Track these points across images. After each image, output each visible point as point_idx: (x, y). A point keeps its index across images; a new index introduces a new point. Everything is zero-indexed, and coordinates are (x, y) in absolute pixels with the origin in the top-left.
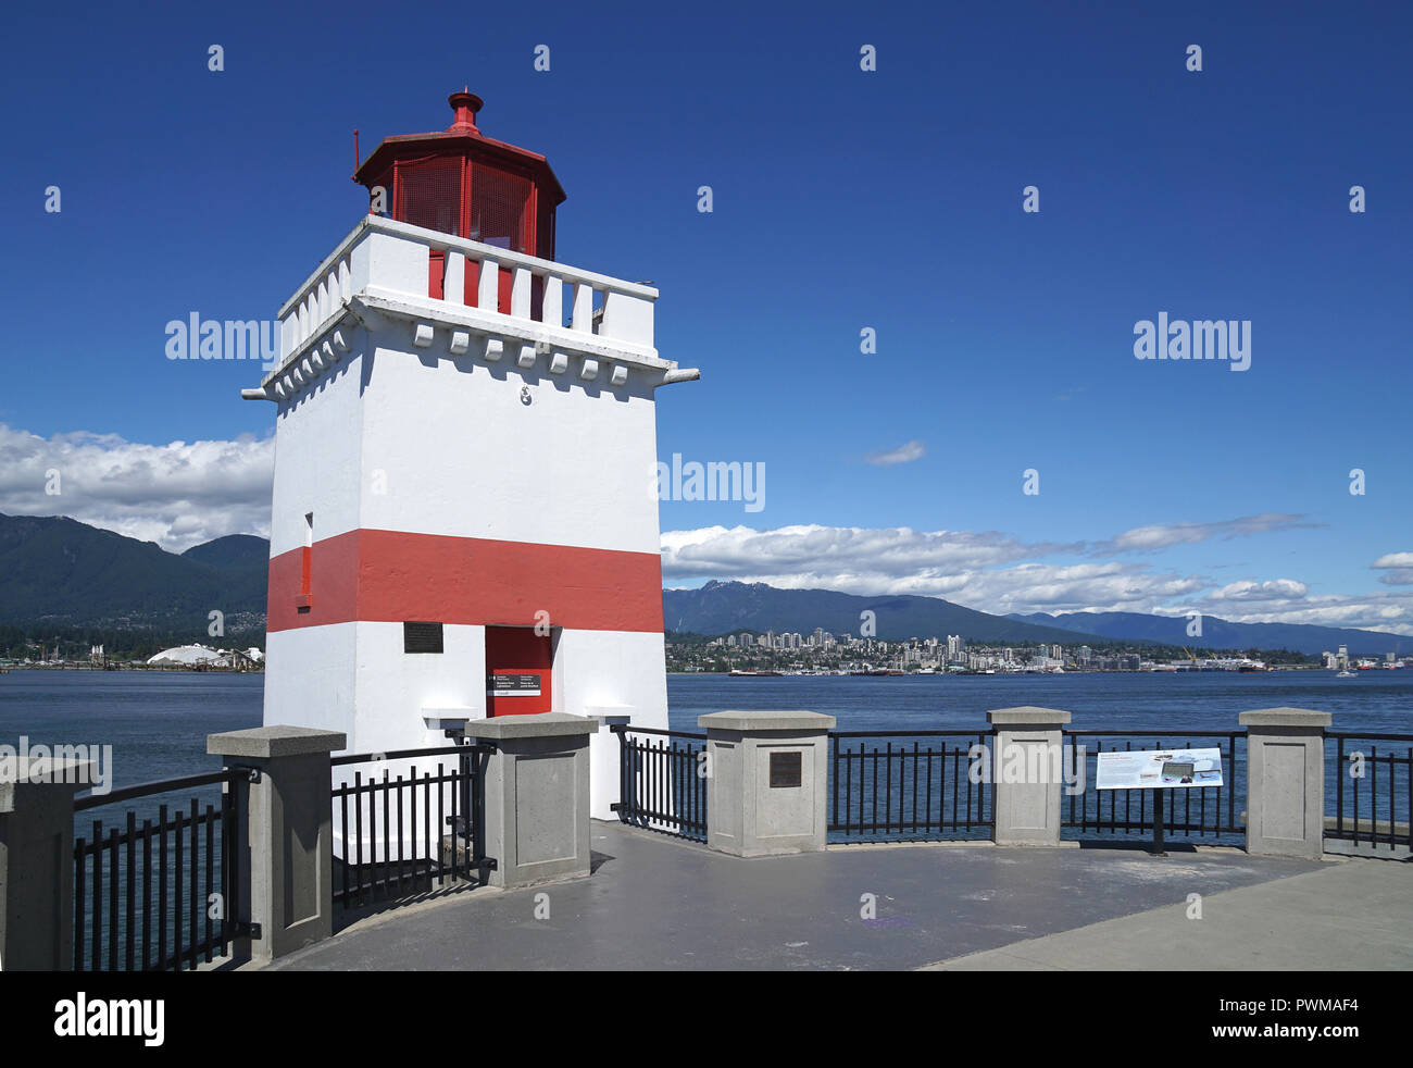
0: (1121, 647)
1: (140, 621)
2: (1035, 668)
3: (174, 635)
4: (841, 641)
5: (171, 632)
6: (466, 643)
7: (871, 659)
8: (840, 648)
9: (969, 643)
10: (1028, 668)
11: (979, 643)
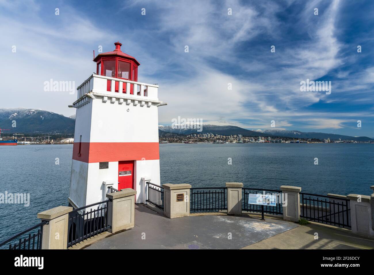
0: (277, 137)
1: (58, 133)
2: (258, 142)
3: (66, 135)
4: (215, 136)
5: (65, 135)
6: (114, 166)
7: (222, 140)
8: (215, 137)
9: (243, 136)
10: (257, 142)
11: (245, 136)
